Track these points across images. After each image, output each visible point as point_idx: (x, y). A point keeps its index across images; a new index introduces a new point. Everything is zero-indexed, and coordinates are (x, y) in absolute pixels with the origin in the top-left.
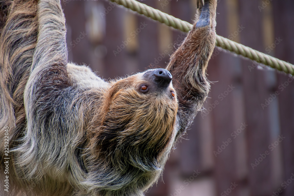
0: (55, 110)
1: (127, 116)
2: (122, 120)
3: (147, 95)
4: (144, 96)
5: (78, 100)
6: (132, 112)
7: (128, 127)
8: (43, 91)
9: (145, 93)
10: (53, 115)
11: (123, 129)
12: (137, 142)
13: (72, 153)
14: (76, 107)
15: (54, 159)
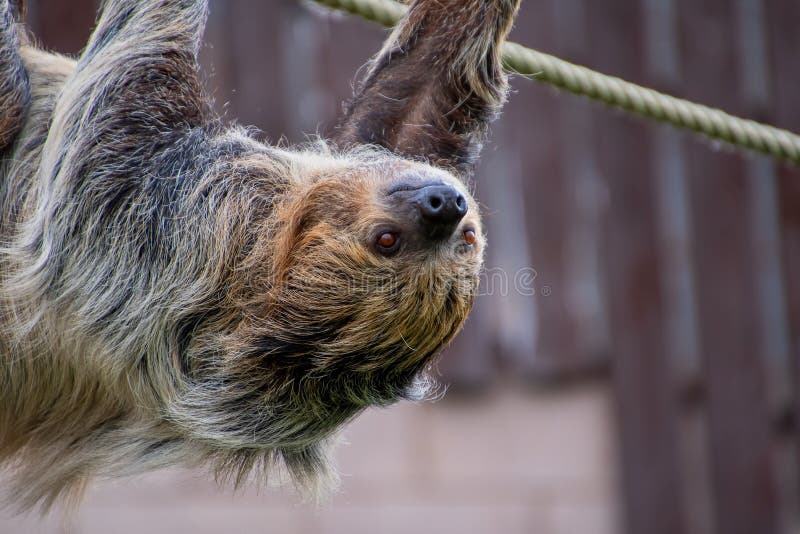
0: (147, 183)
1: (342, 310)
2: (330, 317)
3: (397, 260)
4: (388, 263)
5: (218, 181)
6: (356, 300)
7: (344, 336)
8: (124, 122)
9: (389, 255)
10: (136, 196)
11: (331, 337)
12: (369, 366)
13: (164, 323)
14: (211, 200)
15: (99, 315)
